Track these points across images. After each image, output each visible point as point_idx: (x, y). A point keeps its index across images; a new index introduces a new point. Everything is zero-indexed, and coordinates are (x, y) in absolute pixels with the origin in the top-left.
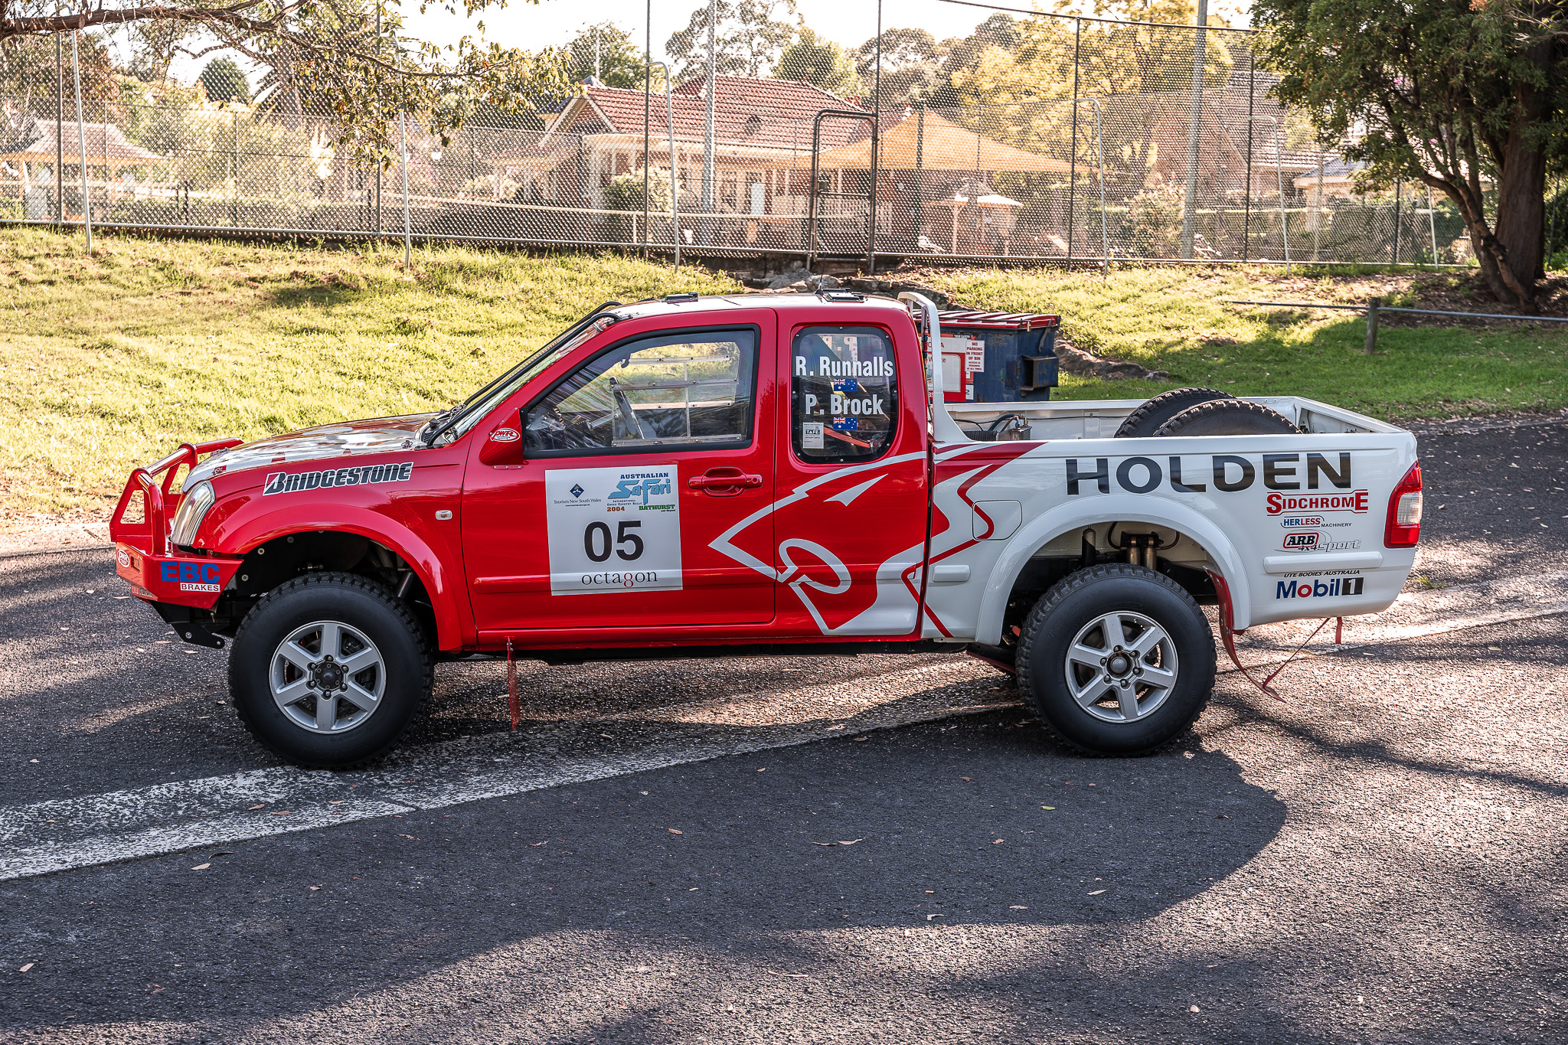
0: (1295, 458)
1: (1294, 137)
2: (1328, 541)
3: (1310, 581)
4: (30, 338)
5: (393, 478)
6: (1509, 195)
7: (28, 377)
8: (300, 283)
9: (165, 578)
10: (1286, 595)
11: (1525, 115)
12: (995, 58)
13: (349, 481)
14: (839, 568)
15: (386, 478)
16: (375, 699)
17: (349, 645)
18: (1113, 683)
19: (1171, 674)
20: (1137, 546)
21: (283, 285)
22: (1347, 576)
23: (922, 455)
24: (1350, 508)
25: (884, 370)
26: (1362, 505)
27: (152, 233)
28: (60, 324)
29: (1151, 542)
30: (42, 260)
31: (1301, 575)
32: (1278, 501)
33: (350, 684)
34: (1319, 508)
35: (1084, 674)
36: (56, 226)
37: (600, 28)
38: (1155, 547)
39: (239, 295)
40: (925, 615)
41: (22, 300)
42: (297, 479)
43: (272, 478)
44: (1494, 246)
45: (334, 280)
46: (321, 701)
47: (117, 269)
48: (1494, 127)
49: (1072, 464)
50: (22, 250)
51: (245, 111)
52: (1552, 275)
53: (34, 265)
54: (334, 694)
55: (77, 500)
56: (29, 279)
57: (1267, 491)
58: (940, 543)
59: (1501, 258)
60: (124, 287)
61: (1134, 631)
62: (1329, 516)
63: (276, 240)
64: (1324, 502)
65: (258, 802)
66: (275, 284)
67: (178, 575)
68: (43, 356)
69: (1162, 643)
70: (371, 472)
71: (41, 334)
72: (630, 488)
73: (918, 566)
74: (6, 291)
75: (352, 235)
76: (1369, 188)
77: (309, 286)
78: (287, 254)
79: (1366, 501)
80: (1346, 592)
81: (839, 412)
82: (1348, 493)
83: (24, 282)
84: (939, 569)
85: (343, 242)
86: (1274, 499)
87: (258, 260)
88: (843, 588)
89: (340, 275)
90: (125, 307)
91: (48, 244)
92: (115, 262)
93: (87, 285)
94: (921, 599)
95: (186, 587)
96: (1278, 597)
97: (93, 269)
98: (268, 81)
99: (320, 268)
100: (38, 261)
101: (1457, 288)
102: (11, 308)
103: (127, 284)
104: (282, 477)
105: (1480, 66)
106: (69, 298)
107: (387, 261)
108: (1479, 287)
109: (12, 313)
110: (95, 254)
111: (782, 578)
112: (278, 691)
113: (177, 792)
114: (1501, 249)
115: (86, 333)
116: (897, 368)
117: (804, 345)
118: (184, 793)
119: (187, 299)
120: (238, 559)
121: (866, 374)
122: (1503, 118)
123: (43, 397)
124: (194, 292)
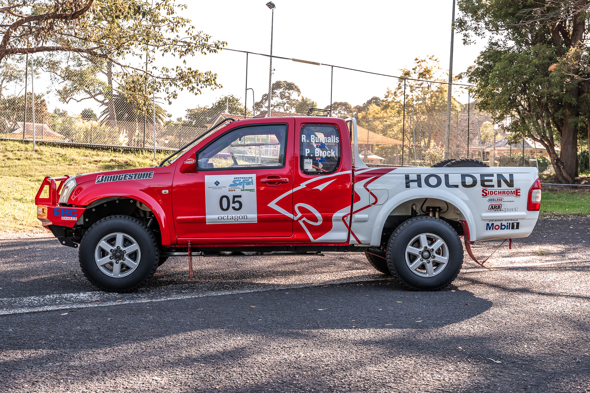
0: (492, 175)
1: (484, 135)
2: (505, 208)
3: (499, 223)
4: (9, 177)
5: (146, 177)
6: (564, 145)
7: (8, 189)
8: (114, 163)
9: (56, 214)
10: (490, 229)
11: (569, 114)
12: (374, 108)
13: (129, 178)
14: (318, 215)
15: (143, 177)
16: (136, 264)
17: (127, 242)
18: (424, 261)
19: (446, 258)
20: (432, 211)
21: (107, 164)
22: (513, 222)
23: (350, 172)
24: (514, 195)
25: (336, 140)
26: (518, 194)
27: (58, 145)
28: (21, 173)
29: (438, 210)
30: (16, 152)
31: (495, 221)
32: (486, 192)
33: (127, 258)
34: (502, 195)
35: (413, 258)
36: (22, 141)
37: (228, 97)
38: (439, 211)
39: (90, 166)
40: (351, 235)
41: (7, 165)
42: (109, 177)
43: (99, 177)
44: (560, 163)
45: (126, 163)
46: (115, 264)
47: (44, 156)
48: (558, 118)
49: (407, 177)
50: (9, 148)
51: (95, 123)
52: (581, 176)
53: (13, 154)
54: (120, 262)
55: (24, 227)
56: (11, 157)
57: (482, 188)
58: (357, 206)
59: (562, 167)
60: (46, 162)
61: (431, 241)
62: (506, 198)
63: (105, 149)
64: (504, 193)
65: (88, 300)
66: (104, 163)
67: (60, 213)
68: (14, 183)
69: (442, 246)
70: (138, 175)
71: (14, 176)
72: (238, 182)
73: (348, 215)
74: (1, 161)
75: (134, 148)
76: (513, 143)
77: (117, 164)
78: (109, 154)
79: (520, 192)
80: (513, 228)
81: (318, 155)
82: (513, 189)
83: (8, 159)
84: (356, 216)
85: (130, 150)
86: (485, 191)
87: (98, 155)
88: (319, 223)
89: (129, 161)
90: (46, 168)
91: (18, 147)
92: (44, 153)
93: (33, 161)
94: (349, 228)
95: (64, 218)
96: (487, 229)
97: (35, 155)
98: (104, 112)
99: (122, 159)
100: (14, 152)
101: (546, 179)
102: (3, 167)
103: (48, 161)
104: (103, 177)
105: (552, 95)
106: (25, 164)
107: (147, 157)
108: (555, 179)
109: (3, 169)
110: (36, 151)
111: (296, 218)
112: (98, 260)
113: (57, 297)
114: (562, 163)
115: (31, 176)
116: (340, 139)
117: (305, 130)
118: (59, 297)
119: (70, 167)
120: (84, 207)
121: (328, 142)
122: (561, 115)
123: (13, 197)
124: (73, 164)
